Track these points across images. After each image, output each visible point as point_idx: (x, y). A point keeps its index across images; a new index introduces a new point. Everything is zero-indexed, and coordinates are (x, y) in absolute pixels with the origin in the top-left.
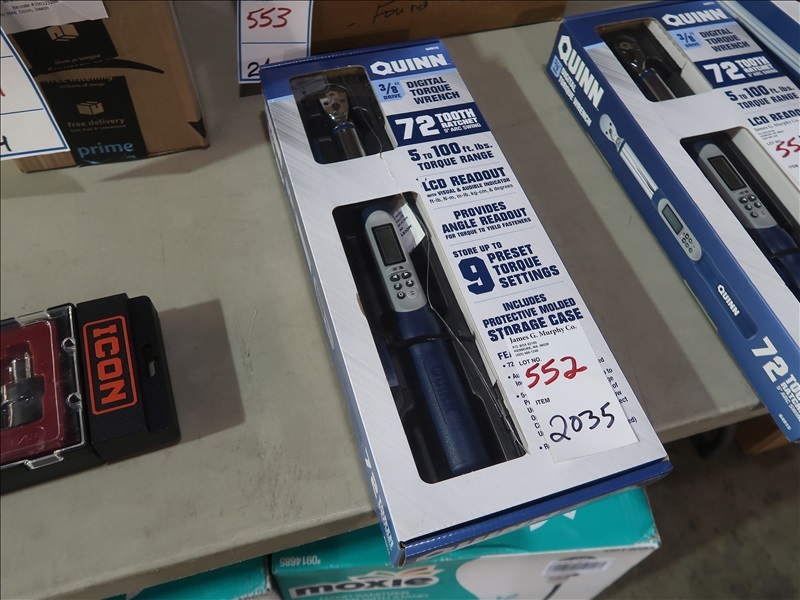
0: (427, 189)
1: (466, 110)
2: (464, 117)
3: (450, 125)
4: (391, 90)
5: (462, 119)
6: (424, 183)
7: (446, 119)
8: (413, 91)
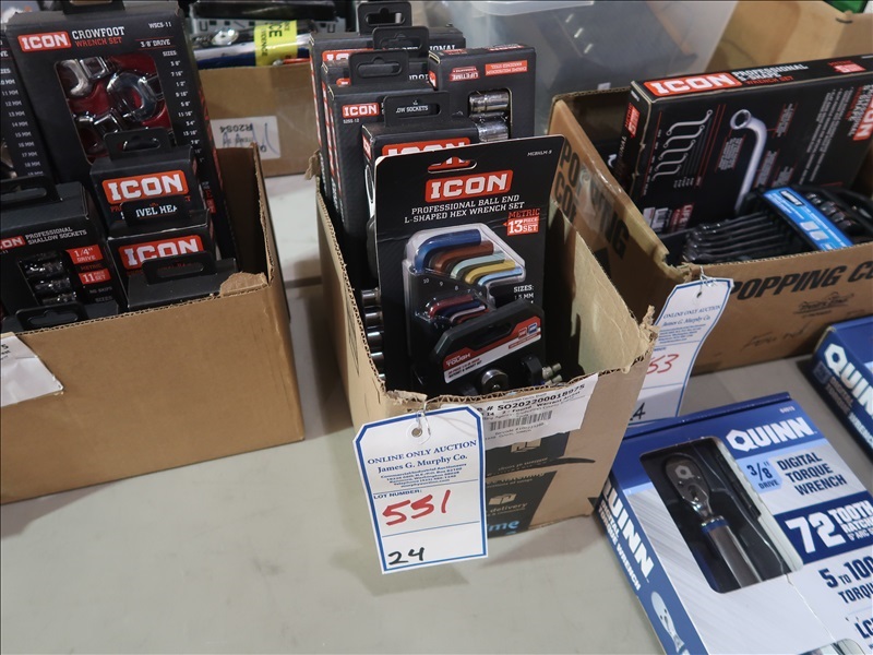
0: (865, 636)
1: (862, 503)
2: (864, 515)
3: (853, 528)
4: (763, 474)
5: (862, 517)
6: (857, 625)
7: (845, 520)
8: (789, 475)
